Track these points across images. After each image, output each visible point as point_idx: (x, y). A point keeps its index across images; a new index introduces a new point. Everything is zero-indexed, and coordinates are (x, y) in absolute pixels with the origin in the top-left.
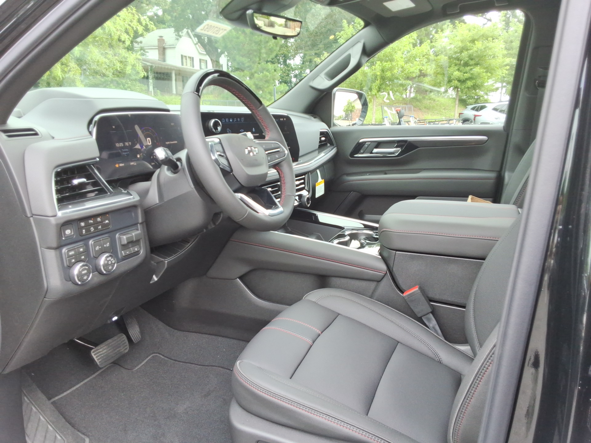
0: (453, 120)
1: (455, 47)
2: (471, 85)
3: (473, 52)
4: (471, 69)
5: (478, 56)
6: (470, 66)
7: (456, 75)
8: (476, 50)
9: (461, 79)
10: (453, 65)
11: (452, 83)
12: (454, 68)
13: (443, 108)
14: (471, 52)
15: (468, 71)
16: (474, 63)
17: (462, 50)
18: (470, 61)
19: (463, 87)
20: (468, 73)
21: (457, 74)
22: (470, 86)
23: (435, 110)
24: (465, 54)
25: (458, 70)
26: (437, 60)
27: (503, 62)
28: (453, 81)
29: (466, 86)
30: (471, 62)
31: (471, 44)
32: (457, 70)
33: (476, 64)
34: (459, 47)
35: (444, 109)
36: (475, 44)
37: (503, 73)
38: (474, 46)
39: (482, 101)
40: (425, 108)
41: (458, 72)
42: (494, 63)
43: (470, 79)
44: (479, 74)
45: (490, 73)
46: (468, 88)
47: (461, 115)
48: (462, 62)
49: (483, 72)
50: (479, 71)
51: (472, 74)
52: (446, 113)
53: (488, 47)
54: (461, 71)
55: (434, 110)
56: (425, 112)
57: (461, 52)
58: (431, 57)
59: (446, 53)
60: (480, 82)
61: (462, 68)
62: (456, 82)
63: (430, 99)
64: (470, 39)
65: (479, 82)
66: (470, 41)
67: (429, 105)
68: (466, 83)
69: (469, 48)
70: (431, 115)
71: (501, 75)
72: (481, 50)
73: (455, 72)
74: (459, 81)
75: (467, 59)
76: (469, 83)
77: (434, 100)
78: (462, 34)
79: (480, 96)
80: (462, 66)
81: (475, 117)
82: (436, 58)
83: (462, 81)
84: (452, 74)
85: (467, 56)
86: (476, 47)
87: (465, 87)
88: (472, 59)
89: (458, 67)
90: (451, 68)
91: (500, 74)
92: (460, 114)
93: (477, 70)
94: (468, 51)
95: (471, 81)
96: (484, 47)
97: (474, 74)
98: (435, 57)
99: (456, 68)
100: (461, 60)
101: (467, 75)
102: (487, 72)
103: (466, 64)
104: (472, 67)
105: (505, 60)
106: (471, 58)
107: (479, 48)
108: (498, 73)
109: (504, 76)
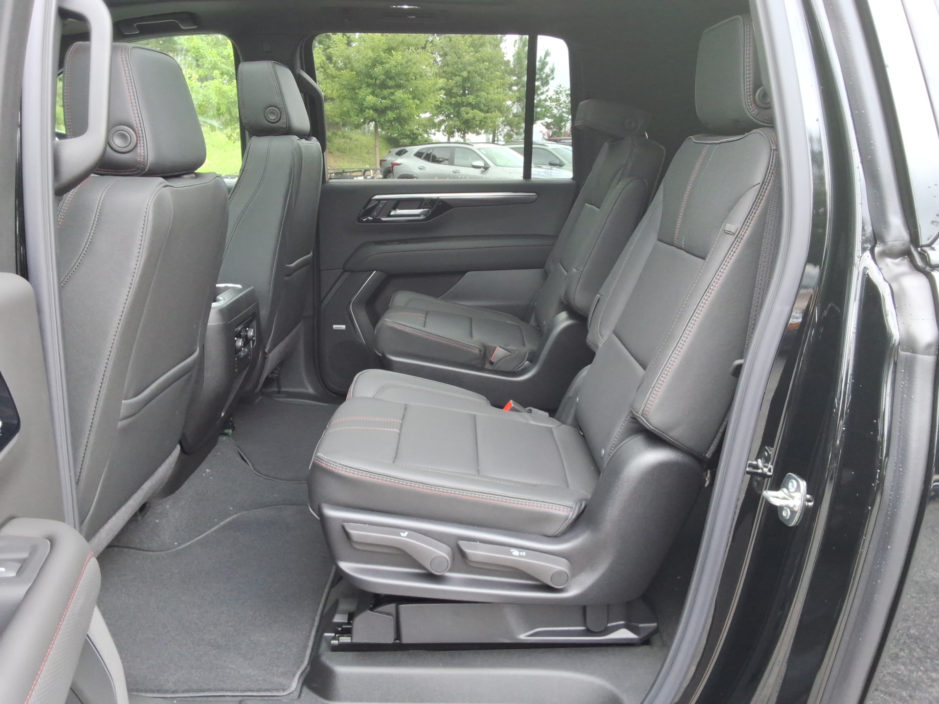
0: (369, 170)
1: (364, 57)
2: (394, 117)
3: (391, 67)
4: (393, 94)
5: (399, 74)
6: (390, 88)
7: (370, 101)
8: (395, 64)
9: (378, 107)
10: (364, 86)
11: (365, 113)
12: (365, 90)
13: (366, 151)
14: (387, 66)
15: (386, 96)
16: (394, 84)
17: (376, 62)
18: (388, 80)
19: (382, 120)
20: (388, 99)
21: (370, 99)
22: (392, 119)
23: (355, 155)
24: (378, 70)
25: (373, 93)
26: (340, 76)
27: (435, 84)
28: (367, 111)
29: (387, 119)
30: (391, 83)
31: (386, 54)
32: (370, 94)
33: (399, 86)
34: (370, 58)
35: (368, 153)
36: (392, 55)
37: (437, 101)
38: (390, 57)
39: (421, 141)
40: (338, 150)
41: (373, 96)
42: (422, 85)
43: (391, 108)
44: (403, 101)
45: (418, 99)
46: (390, 121)
47: (383, 162)
48: (378, 82)
49: (409, 99)
50: (403, 96)
51: (393, 101)
52: (370, 159)
53: (410, 60)
54: (377, 96)
55: (352, 154)
56: (338, 157)
57: (374, 66)
58: (331, 71)
59: (352, 66)
60: (407, 112)
61: (378, 91)
62: (371, 112)
63: (344, 137)
64: (385, 47)
65: (404, 113)
66: (386, 50)
67: (343, 147)
68: (386, 115)
69: (384, 61)
70: (348, 162)
71: (435, 103)
72: (401, 65)
73: (369, 96)
74: (376, 110)
75: (383, 77)
76: (391, 115)
77: (351, 139)
78: (373, 39)
79: (418, 134)
80: (377, 87)
81: (392, 167)
82: (339, 73)
83: (381, 111)
84: (365, 100)
85: (383, 72)
86: (394, 60)
87: (385, 120)
88: (391, 79)
89: (372, 90)
90: (362, 90)
91: (433, 101)
92: (381, 161)
93: (399, 94)
94: (384, 66)
95: (393, 112)
96: (405, 59)
97: (396, 100)
98: (337, 71)
99: (370, 90)
100: (376, 80)
101: (385, 101)
102: (414, 98)
103: (383, 86)
104: (392, 91)
105: (437, 81)
106: (388, 74)
107: (398, 61)
108: (429, 100)
109: (439, 104)
